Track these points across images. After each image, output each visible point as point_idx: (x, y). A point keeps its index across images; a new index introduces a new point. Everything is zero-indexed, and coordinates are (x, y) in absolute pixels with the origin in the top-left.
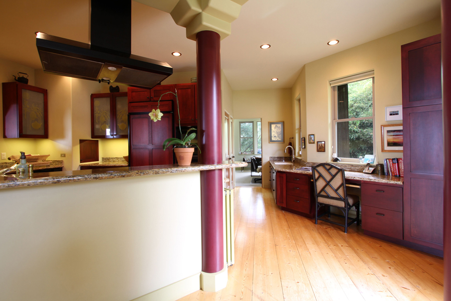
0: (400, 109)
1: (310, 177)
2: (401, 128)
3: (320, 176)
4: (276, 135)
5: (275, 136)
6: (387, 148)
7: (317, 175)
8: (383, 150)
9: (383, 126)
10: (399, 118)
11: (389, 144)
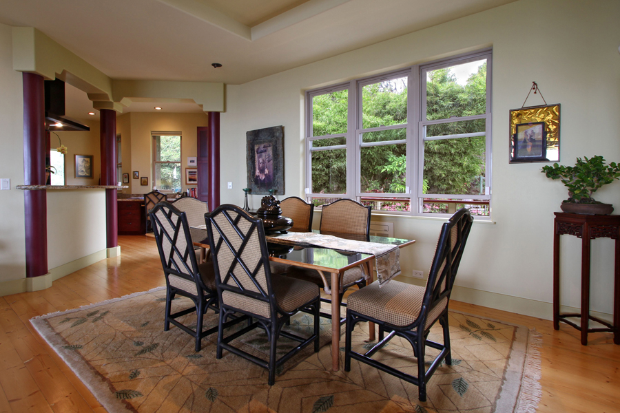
0: (195, 159)
1: (143, 202)
2: (196, 170)
3: (151, 201)
4: (84, 170)
5: (82, 171)
6: (188, 182)
7: (148, 200)
8: (186, 184)
9: (186, 168)
10: (195, 164)
11: (190, 180)
